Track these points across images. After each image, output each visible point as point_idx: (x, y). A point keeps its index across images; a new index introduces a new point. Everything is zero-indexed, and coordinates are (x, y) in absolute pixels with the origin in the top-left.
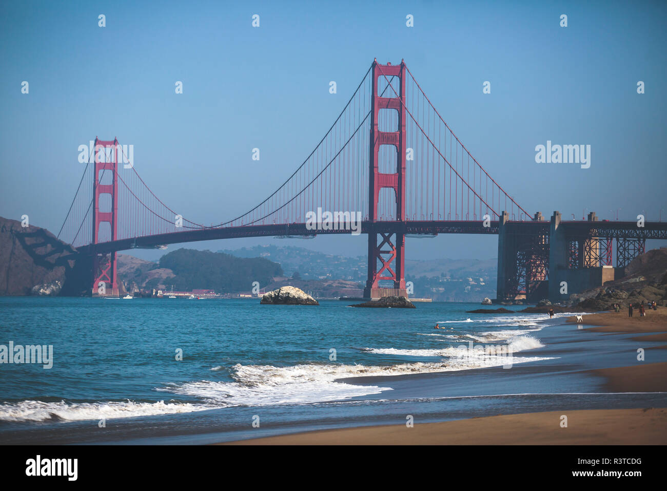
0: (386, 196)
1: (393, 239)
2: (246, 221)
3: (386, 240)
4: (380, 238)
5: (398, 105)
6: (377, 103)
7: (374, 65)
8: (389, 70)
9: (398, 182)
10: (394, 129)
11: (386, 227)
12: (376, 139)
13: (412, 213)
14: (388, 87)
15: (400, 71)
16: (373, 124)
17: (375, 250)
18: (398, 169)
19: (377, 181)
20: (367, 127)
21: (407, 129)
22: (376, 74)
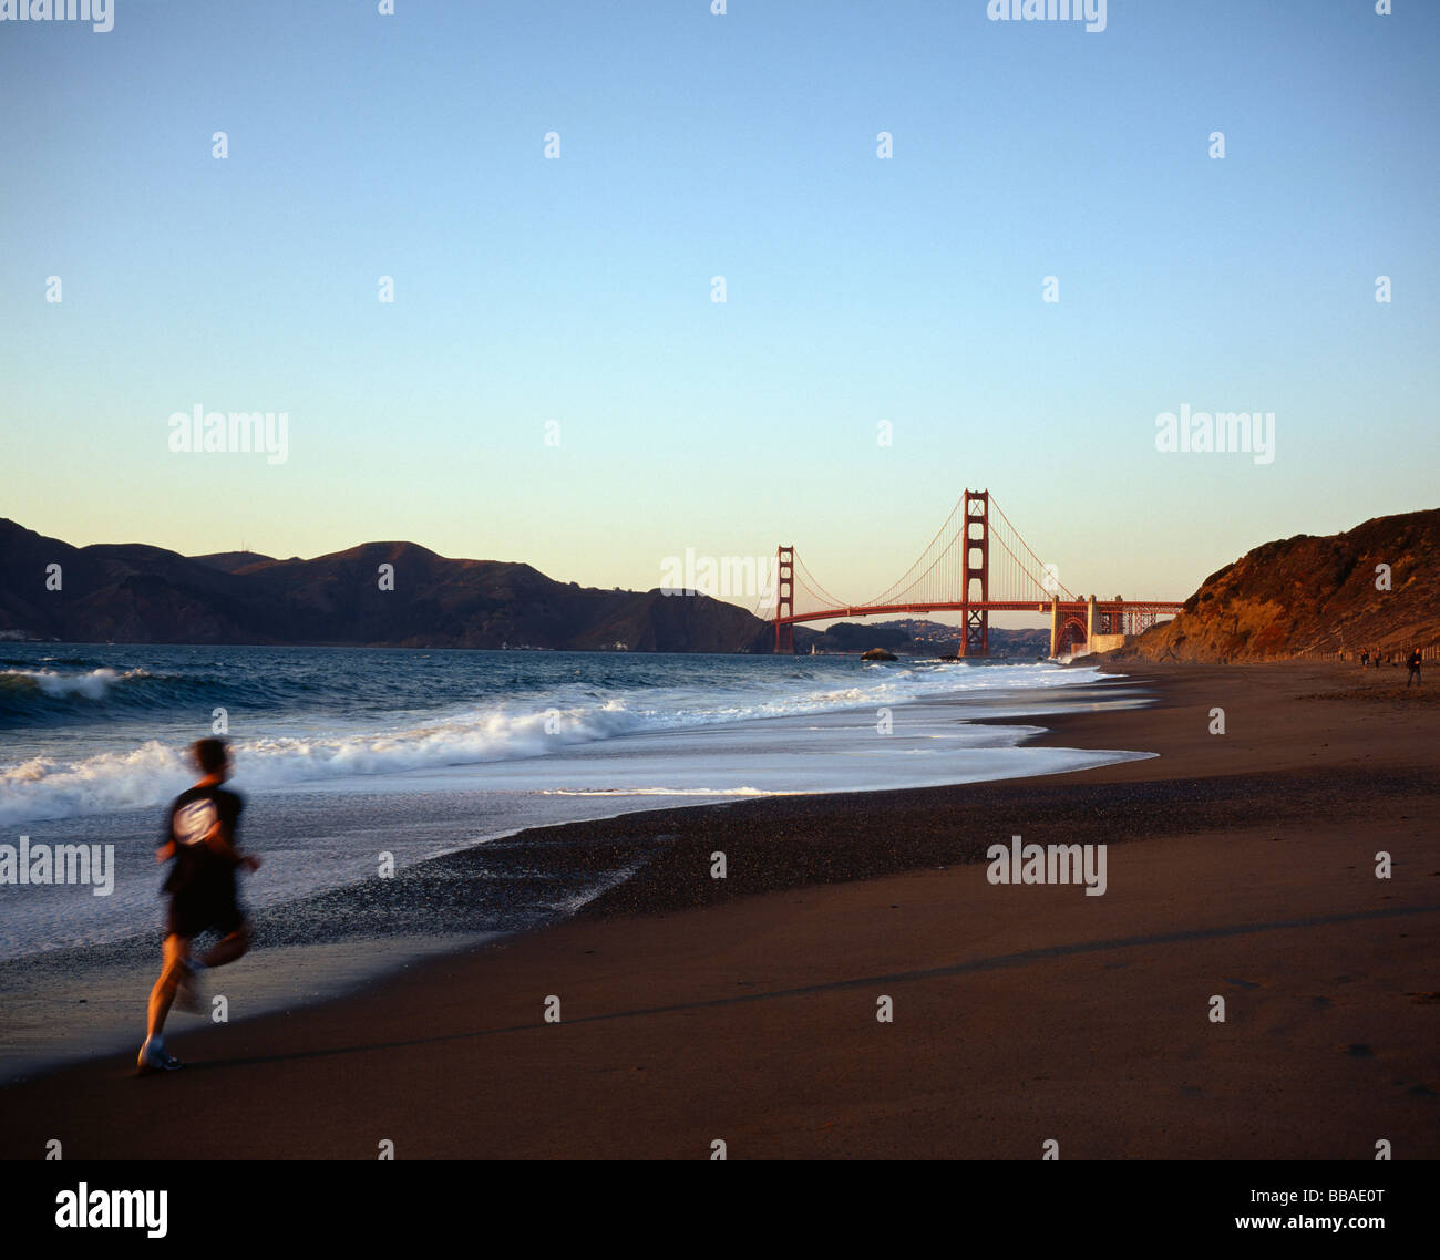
1: (980, 614)
2: (880, 603)
3: (975, 615)
4: (970, 614)
5: (983, 520)
6: (970, 519)
7: (967, 492)
8: (976, 496)
9: (982, 574)
10: (981, 538)
11: (975, 607)
12: (969, 544)
13: (993, 597)
14: (976, 508)
15: (984, 497)
16: (966, 534)
17: (966, 623)
18: (983, 565)
19: (969, 574)
20: (962, 536)
21: (990, 537)
22: (968, 499)
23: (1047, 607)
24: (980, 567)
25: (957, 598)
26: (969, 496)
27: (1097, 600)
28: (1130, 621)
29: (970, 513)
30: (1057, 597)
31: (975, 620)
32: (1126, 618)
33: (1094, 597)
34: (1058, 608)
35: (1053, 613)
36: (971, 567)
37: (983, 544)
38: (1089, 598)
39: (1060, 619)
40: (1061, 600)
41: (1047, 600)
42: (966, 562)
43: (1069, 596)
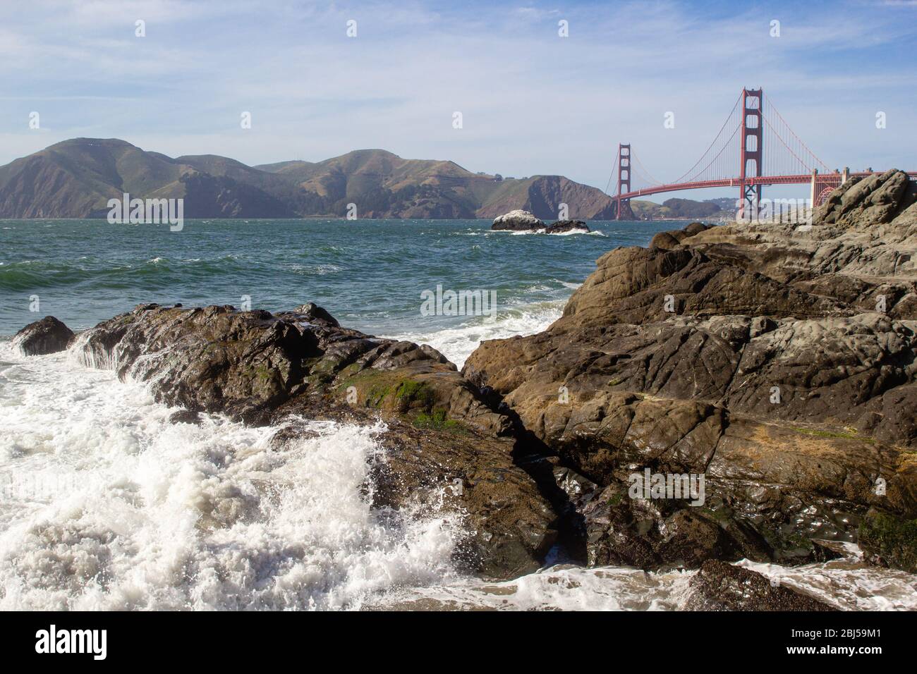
0: (752, 163)
1: (755, 188)
2: (683, 181)
3: (751, 188)
4: (747, 188)
5: (757, 112)
6: (747, 112)
7: (745, 91)
8: (753, 93)
9: (757, 156)
10: (756, 126)
11: (751, 182)
12: (747, 132)
13: (766, 173)
14: (753, 103)
15: (759, 94)
16: (745, 124)
17: (745, 195)
18: (758, 149)
19: (747, 155)
20: (741, 126)
21: (764, 126)
22: (746, 95)
23: (805, 179)
24: (756, 150)
25: (737, 175)
26: (747, 93)
27: (851, 172)
29: (748, 107)
30: (816, 173)
31: (752, 192)
33: (848, 171)
34: (817, 179)
35: (812, 184)
36: (748, 150)
37: (758, 132)
38: (841, 171)
39: (820, 188)
40: (819, 173)
41: (807, 174)
42: (744, 147)
43: (827, 169)
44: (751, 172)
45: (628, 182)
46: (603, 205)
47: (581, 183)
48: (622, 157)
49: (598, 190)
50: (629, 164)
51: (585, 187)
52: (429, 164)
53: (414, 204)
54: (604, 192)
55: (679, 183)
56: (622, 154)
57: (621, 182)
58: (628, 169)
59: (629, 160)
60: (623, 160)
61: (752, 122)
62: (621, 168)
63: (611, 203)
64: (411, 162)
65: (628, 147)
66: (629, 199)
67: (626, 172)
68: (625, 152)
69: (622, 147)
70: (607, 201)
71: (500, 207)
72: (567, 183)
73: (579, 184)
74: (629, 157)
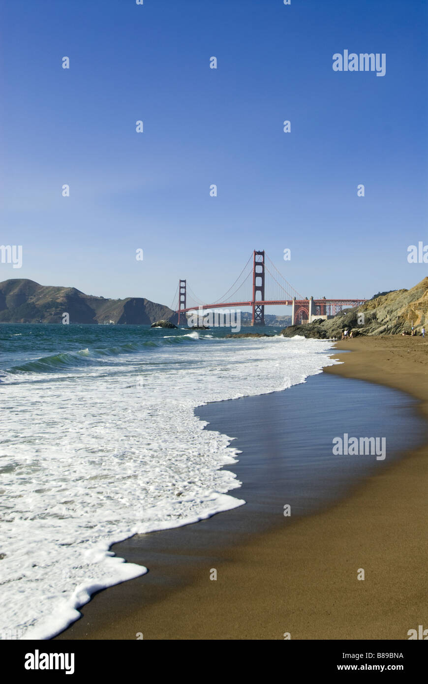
0: (259, 293)
1: (261, 307)
3: (258, 307)
4: (256, 307)
5: (262, 264)
6: (256, 264)
7: (255, 251)
8: (259, 253)
9: (262, 289)
10: (261, 272)
11: (259, 304)
12: (256, 275)
13: (267, 299)
14: (259, 259)
15: (263, 254)
16: (255, 271)
17: (255, 311)
19: (256, 289)
20: (253, 271)
21: (265, 272)
22: (255, 254)
23: (290, 303)
24: (261, 285)
25: (251, 299)
26: (257, 253)
27: (314, 299)
28: (330, 309)
29: (256, 261)
30: (295, 299)
31: (258, 310)
32: (327, 308)
33: (312, 298)
34: (295, 303)
35: (293, 305)
36: (256, 285)
37: (262, 275)
38: (310, 298)
39: (297, 308)
40: (297, 299)
41: (290, 299)
42: (254, 284)
43: (301, 298)
44: (259, 298)
45: (184, 302)
46: (170, 316)
47: (156, 303)
48: (181, 287)
49: (167, 307)
50: (185, 291)
51: (159, 305)
52: (59, 289)
53: (51, 314)
54: (170, 308)
55: (216, 303)
56: (181, 286)
57: (181, 302)
58: (185, 294)
59: (185, 289)
60: (181, 289)
61: (259, 269)
62: (181, 294)
63: (175, 313)
64: (48, 288)
65: (185, 281)
66: (185, 312)
67: (183, 296)
68: (183, 284)
69: (181, 281)
70: (172, 314)
71: (106, 317)
72: (147, 303)
73: (154, 303)
74: (185, 288)
